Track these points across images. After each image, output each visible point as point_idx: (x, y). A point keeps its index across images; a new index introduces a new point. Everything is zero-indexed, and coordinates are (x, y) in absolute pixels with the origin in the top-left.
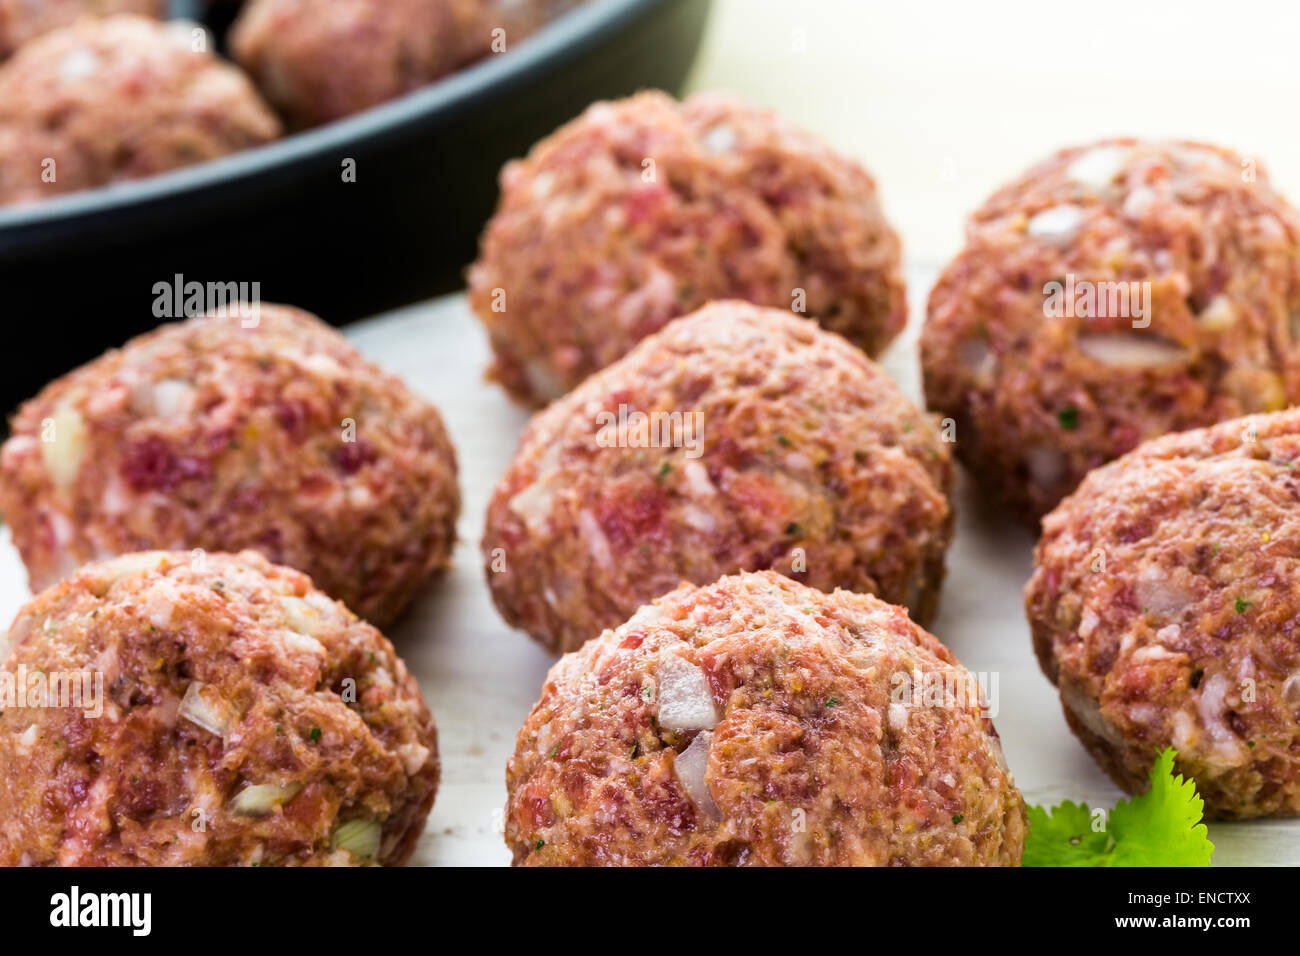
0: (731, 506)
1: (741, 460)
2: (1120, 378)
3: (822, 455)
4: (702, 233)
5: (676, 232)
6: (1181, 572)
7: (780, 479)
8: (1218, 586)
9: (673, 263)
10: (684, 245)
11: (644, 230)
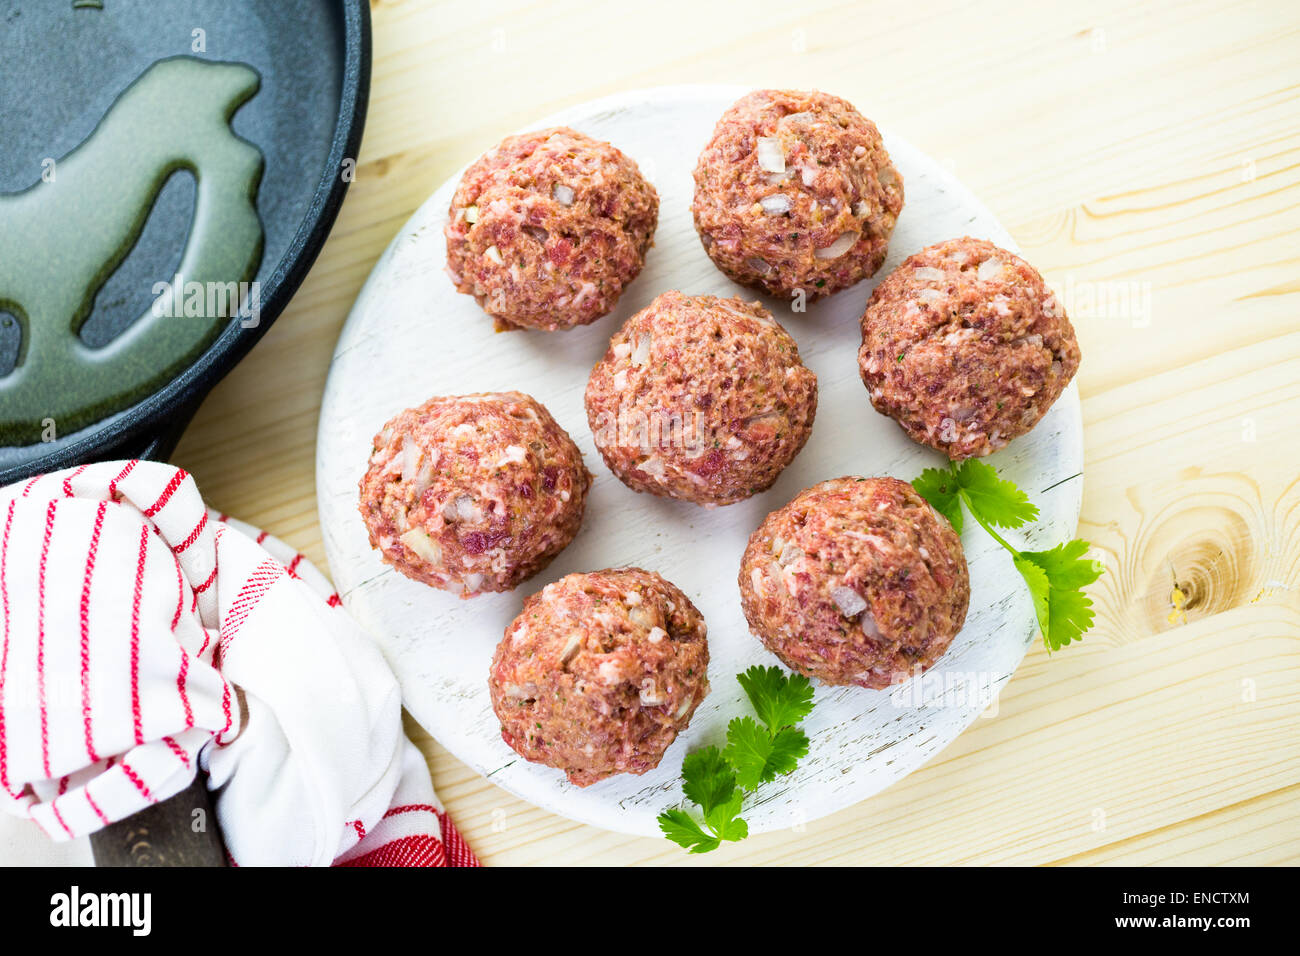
0: (751, 444)
1: (744, 423)
2: (839, 261)
3: (774, 400)
4: (593, 254)
5: (584, 260)
6: (966, 400)
7: (763, 421)
8: (985, 400)
9: (589, 276)
10: (589, 265)
11: (568, 267)
